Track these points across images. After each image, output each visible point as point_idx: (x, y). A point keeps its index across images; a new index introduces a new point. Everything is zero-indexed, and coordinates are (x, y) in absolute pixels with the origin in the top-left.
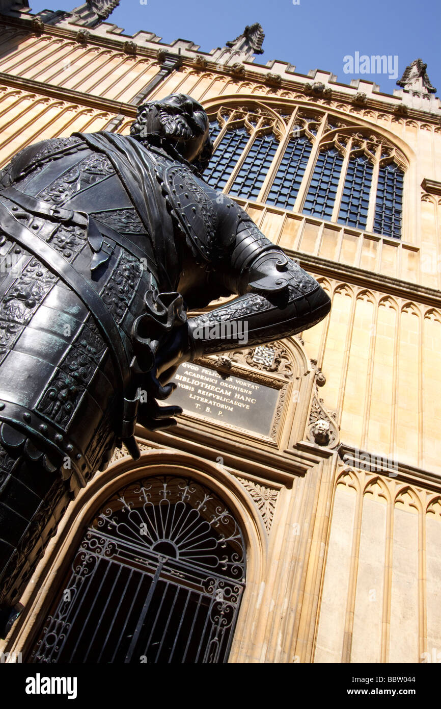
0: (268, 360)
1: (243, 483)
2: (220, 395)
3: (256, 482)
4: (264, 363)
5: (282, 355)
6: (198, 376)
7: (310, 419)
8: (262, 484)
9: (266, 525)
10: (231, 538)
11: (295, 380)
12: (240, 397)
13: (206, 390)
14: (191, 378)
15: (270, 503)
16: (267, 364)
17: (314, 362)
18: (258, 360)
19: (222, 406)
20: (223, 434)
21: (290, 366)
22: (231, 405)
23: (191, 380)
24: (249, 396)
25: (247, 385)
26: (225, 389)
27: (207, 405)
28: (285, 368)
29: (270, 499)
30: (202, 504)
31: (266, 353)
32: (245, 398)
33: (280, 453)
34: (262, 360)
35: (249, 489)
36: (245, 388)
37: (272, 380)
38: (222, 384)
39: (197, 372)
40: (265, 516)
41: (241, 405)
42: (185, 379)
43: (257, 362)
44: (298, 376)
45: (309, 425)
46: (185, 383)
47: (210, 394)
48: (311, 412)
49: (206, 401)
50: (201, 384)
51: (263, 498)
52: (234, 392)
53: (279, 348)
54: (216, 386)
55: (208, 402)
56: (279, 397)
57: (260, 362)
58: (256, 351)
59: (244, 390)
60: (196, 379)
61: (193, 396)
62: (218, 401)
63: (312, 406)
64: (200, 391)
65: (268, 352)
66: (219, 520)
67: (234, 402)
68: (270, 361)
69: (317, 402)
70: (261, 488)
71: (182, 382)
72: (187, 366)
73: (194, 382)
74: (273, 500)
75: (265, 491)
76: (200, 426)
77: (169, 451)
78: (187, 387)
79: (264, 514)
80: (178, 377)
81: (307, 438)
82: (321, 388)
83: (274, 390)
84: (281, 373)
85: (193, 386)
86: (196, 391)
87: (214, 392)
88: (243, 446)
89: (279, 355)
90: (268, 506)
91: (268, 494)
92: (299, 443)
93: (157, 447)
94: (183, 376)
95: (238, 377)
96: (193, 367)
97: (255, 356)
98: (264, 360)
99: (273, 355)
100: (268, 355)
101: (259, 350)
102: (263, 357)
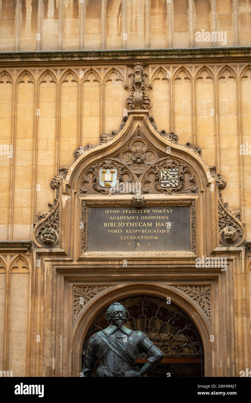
0: (173, 181)
1: (182, 290)
2: (144, 228)
3: (191, 286)
4: (171, 185)
5: (184, 171)
6: (122, 218)
7: (220, 226)
8: (196, 286)
9: (206, 314)
10: (186, 328)
11: (200, 194)
12: (160, 224)
13: (132, 228)
14: (117, 222)
15: (205, 297)
16: (174, 186)
17: (213, 169)
18: (165, 184)
19: (149, 238)
20: (156, 263)
21: (193, 180)
22: (155, 234)
23: (117, 224)
24: (167, 221)
25: (163, 211)
26: (146, 221)
27: (136, 241)
28: (190, 184)
29: (205, 294)
30: (158, 312)
31: (170, 175)
32: (164, 224)
34: (168, 183)
35: (188, 293)
36: (162, 214)
37: (182, 201)
38: (143, 218)
39: (119, 215)
40: (204, 308)
41: (162, 231)
42: (112, 224)
43: (165, 186)
44: (202, 190)
45: (220, 231)
46: (113, 228)
47: (136, 231)
48: (219, 218)
49: (134, 238)
50: (126, 225)
51: (199, 296)
52: (154, 221)
53: (180, 166)
54: (139, 221)
55: (137, 238)
56: (191, 213)
57: (168, 185)
58: (162, 176)
59: (161, 217)
60: (120, 221)
61: (123, 237)
62: (145, 234)
63: (219, 213)
64: (127, 231)
65: (171, 173)
66: (174, 319)
67: (157, 231)
68: (176, 182)
69: (223, 209)
70: (197, 289)
71: (110, 228)
72: (109, 212)
73: (120, 225)
74: (207, 294)
75: (200, 290)
76: (138, 262)
77: (120, 285)
78: (116, 231)
79: (203, 306)
80: (105, 224)
81: (220, 243)
82: (223, 192)
83: (186, 208)
84: (187, 189)
85: (120, 228)
86: (124, 231)
87: (139, 228)
88: (173, 266)
89: (182, 173)
90: (204, 300)
91: (202, 291)
92: (214, 250)
93: (111, 285)
94: (110, 222)
95: (153, 207)
96: (114, 211)
97: (161, 182)
98: (170, 183)
99: (176, 175)
100: (173, 177)
101: (164, 174)
102: (168, 180)
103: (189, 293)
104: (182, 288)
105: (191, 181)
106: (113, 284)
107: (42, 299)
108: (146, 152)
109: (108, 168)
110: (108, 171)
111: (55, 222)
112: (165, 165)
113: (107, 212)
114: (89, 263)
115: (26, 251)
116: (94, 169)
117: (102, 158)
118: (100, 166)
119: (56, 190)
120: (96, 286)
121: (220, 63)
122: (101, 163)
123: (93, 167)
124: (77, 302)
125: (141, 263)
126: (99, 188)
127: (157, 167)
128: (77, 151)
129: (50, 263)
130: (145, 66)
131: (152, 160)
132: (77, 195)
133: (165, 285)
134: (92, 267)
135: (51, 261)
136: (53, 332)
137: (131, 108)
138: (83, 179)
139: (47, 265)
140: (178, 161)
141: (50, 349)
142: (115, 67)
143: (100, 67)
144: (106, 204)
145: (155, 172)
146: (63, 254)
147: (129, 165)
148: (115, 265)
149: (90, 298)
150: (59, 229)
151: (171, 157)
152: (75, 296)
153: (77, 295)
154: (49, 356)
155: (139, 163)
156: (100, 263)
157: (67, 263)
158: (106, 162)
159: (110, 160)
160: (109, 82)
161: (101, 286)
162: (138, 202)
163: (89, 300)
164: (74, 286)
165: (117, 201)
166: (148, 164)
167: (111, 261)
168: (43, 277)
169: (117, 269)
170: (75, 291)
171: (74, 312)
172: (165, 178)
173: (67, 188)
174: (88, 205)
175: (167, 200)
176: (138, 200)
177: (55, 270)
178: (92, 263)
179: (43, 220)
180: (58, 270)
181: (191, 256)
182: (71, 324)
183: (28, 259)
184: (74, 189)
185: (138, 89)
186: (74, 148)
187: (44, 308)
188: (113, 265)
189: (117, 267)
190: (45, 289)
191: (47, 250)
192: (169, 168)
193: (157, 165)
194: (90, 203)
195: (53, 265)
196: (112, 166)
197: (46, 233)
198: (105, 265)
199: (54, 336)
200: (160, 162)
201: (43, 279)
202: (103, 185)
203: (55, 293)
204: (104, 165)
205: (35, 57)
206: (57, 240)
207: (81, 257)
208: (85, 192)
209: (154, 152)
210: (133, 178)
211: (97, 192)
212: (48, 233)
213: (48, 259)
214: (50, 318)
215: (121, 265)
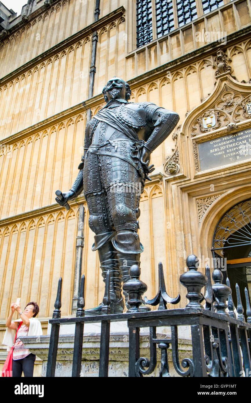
6: (222, 144)
13: (231, 148)
23: (220, 148)
26: (241, 140)
27: (236, 155)
38: (238, 139)
39: (220, 142)
42: (216, 150)
46: (218, 152)
47: (235, 149)
49: (234, 154)
50: (226, 147)
52: (247, 139)
54: (236, 142)
58: (247, 108)
60: (222, 146)
61: (226, 156)
64: (228, 151)
71: (215, 152)
72: (213, 142)
73: (222, 148)
76: (239, 168)
77: (230, 191)
78: (220, 153)
80: (211, 151)
85: (222, 150)
86: (226, 152)
87: (236, 146)
93: (223, 193)
94: (214, 149)
95: (245, 129)
96: (217, 141)
97: (248, 111)
106: (224, 191)
107: (172, 210)
108: (234, 98)
109: (208, 116)
110: (209, 118)
111: (176, 159)
112: (249, 101)
113: (211, 143)
114: (203, 178)
115: (159, 181)
116: (198, 120)
117: (203, 111)
118: (203, 117)
119: (175, 140)
120: (212, 196)
122: (203, 114)
123: (198, 118)
124: (200, 210)
125: (241, 168)
126: (203, 130)
127: (243, 104)
129: (175, 185)
130: (225, 51)
132: (189, 138)
134: (205, 181)
135: (176, 183)
136: (182, 232)
138: (192, 127)
139: (174, 187)
141: (181, 244)
142: (205, 59)
143: (195, 63)
144: (209, 137)
145: (242, 107)
146: (183, 177)
147: (223, 109)
148: (221, 175)
150: (180, 162)
152: (198, 206)
153: (199, 205)
154: (181, 250)
155: (229, 106)
156: (210, 176)
157: (187, 182)
158: (206, 112)
159: (209, 111)
160: (203, 69)
161: (216, 195)
162: (232, 128)
163: (208, 207)
164: (196, 199)
165: (216, 133)
166: (236, 104)
167: (218, 172)
168: (171, 195)
169: (224, 177)
170: (198, 203)
171: (199, 218)
172: (250, 109)
173: (182, 136)
174: (198, 142)
176: (231, 126)
177: (180, 189)
179: (169, 159)
180: (181, 189)
182: (197, 226)
183: (161, 186)
184: (187, 135)
185: (220, 62)
187: (174, 216)
188: (220, 175)
189: (223, 176)
190: (174, 203)
191: (172, 177)
193: (243, 102)
194: (198, 140)
195: (178, 186)
196: (211, 114)
197: (169, 165)
198: (214, 177)
199: (183, 235)
200: (245, 100)
201: (171, 197)
202: (206, 127)
203: (181, 204)
204: (205, 115)
205: (155, 72)
206: (179, 170)
207: (196, 175)
208: (195, 135)
209: (240, 96)
210: (227, 116)
211: (202, 133)
212: (171, 165)
213: (174, 182)
214: (179, 222)
215: (227, 174)
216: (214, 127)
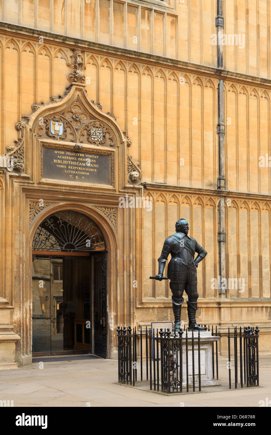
0: (99, 137)
2: (80, 166)
3: (105, 208)
4: (98, 140)
6: (65, 157)
7: (128, 171)
9: (114, 226)
11: (117, 148)
12: (91, 165)
13: (72, 165)
14: (62, 160)
15: (113, 215)
16: (100, 140)
17: (125, 133)
18: (94, 138)
19: (83, 173)
20: (89, 190)
21: (112, 138)
22: (87, 172)
23: (62, 162)
24: (95, 163)
25: (92, 156)
26: (82, 162)
27: (75, 175)
28: (109, 140)
30: (80, 223)
31: (97, 132)
32: (93, 166)
33: (117, 193)
34: (96, 138)
36: (92, 158)
38: (79, 159)
39: (64, 155)
41: (92, 170)
42: (59, 161)
43: (94, 140)
44: (118, 146)
45: (128, 174)
46: (60, 164)
47: (75, 168)
48: (128, 166)
49: (74, 172)
50: (68, 163)
51: (110, 214)
52: (86, 163)
53: (104, 127)
54: (77, 161)
55: (76, 172)
56: (110, 160)
57: (96, 139)
58: (92, 133)
59: (91, 160)
60: (65, 160)
61: (67, 171)
62: (80, 171)
63: (128, 163)
64: (69, 167)
65: (98, 131)
67: (88, 170)
68: (101, 138)
69: (130, 160)
70: (108, 209)
71: (58, 164)
73: (65, 162)
74: (114, 213)
75: (110, 210)
76: (77, 189)
77: (62, 203)
78: (62, 166)
79: (112, 221)
80: (55, 161)
81: (128, 182)
82: (130, 148)
83: (107, 156)
84: (108, 143)
85: (65, 165)
86: (67, 167)
87: (76, 166)
88: (99, 194)
89: (105, 132)
90: (113, 217)
91: (111, 211)
92: (126, 186)
94: (58, 160)
95: (86, 153)
96: (61, 152)
97: (92, 136)
98: (97, 138)
99: (102, 133)
100: (99, 134)
101: (93, 131)
102: (96, 136)
103: (104, 212)
104: (99, 208)
105: (109, 139)
106: (56, 202)
108: (82, 114)
109: (57, 121)
110: (57, 123)
111: (21, 155)
112: (94, 126)
113: (56, 152)
114: (45, 186)
116: (47, 121)
117: (54, 113)
118: (52, 119)
119: (20, 131)
121: (131, 61)
122: (52, 117)
123: (47, 119)
124: (32, 212)
125: (79, 189)
126: (51, 135)
127: (89, 126)
128: (35, 105)
130: (83, 52)
131: (85, 120)
132: (36, 137)
133: (90, 206)
134: (47, 189)
135: (19, 182)
136: (21, 232)
137: (73, 81)
138: (40, 126)
139: (16, 185)
140: (102, 124)
141: (19, 244)
142: (62, 48)
143: (51, 46)
144: (56, 146)
145: (88, 129)
146: (27, 178)
147: (71, 121)
148: (62, 189)
149: (40, 210)
150: (24, 160)
151: (98, 120)
152: (30, 208)
153: (31, 207)
154: (18, 248)
155: (76, 121)
156: (53, 187)
157: (30, 185)
158: (56, 116)
159: (59, 116)
160: (56, 58)
161: (48, 203)
162: (80, 148)
164: (30, 201)
165: (64, 145)
166: (84, 123)
167: (60, 186)
168: (13, 193)
169: (64, 192)
170: (30, 205)
171: (30, 220)
172: (94, 134)
173: (30, 132)
174: (44, 145)
175: (97, 150)
176: (80, 147)
177: (21, 189)
178: (47, 186)
179: (12, 152)
180: (23, 189)
181: (111, 188)
182: (29, 227)
183: (2, 179)
184: (34, 133)
185: (80, 68)
186: (32, 103)
187: (15, 215)
188: (61, 189)
189: (64, 191)
190: (15, 202)
191: (17, 174)
192: (97, 127)
193: (90, 124)
194: (45, 144)
195: (20, 185)
196: (60, 120)
197: (17, 162)
198: (56, 189)
199: (21, 235)
200: (91, 122)
201: (13, 195)
202: (53, 133)
204: (54, 119)
206: (23, 168)
207: (41, 181)
208: (41, 136)
209: (87, 115)
211: (49, 137)
212: (20, 162)
213: (17, 181)
215: (67, 190)
216: (61, 137)
